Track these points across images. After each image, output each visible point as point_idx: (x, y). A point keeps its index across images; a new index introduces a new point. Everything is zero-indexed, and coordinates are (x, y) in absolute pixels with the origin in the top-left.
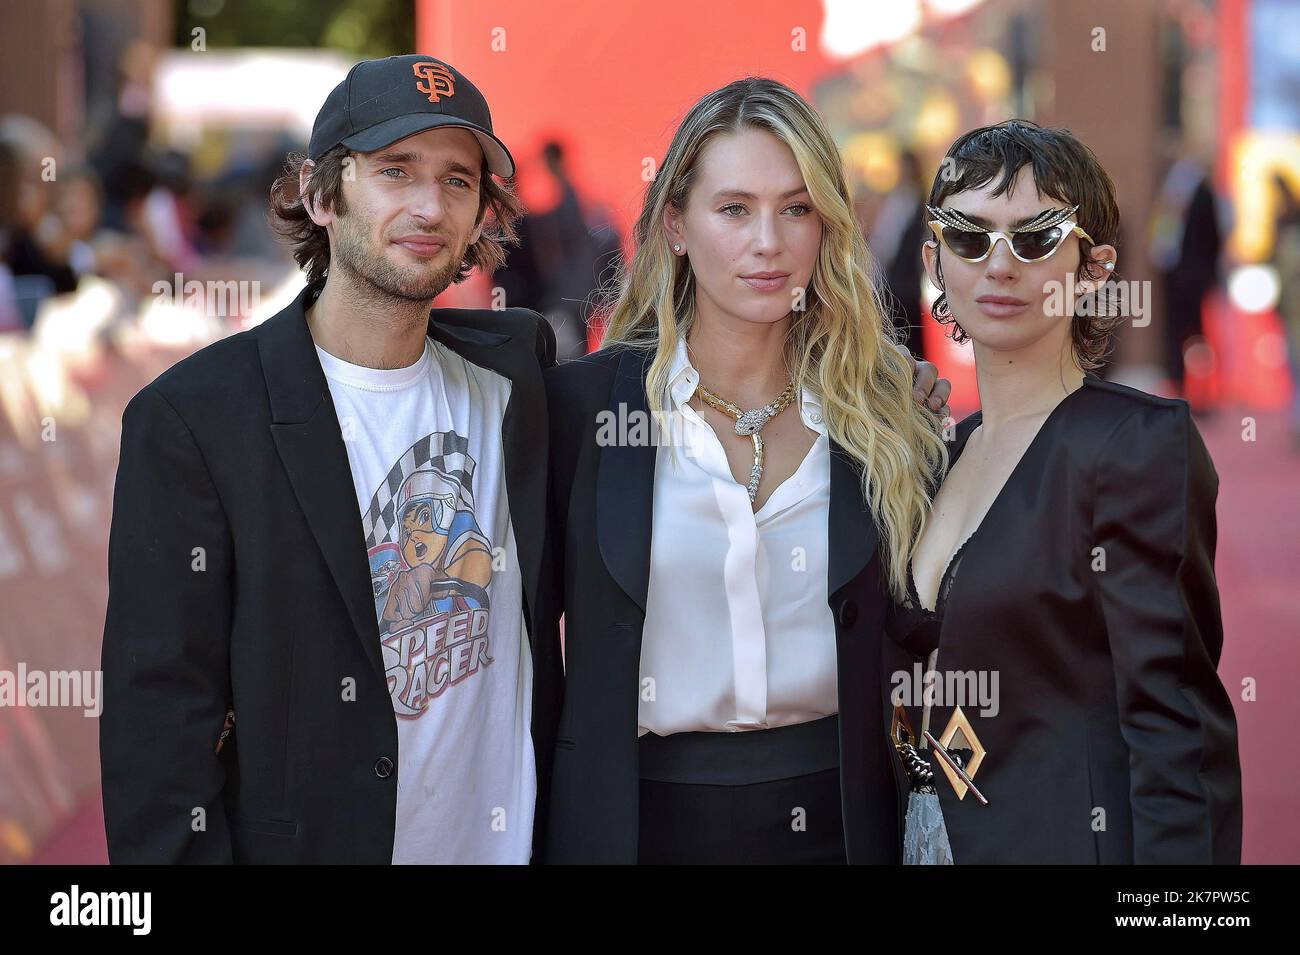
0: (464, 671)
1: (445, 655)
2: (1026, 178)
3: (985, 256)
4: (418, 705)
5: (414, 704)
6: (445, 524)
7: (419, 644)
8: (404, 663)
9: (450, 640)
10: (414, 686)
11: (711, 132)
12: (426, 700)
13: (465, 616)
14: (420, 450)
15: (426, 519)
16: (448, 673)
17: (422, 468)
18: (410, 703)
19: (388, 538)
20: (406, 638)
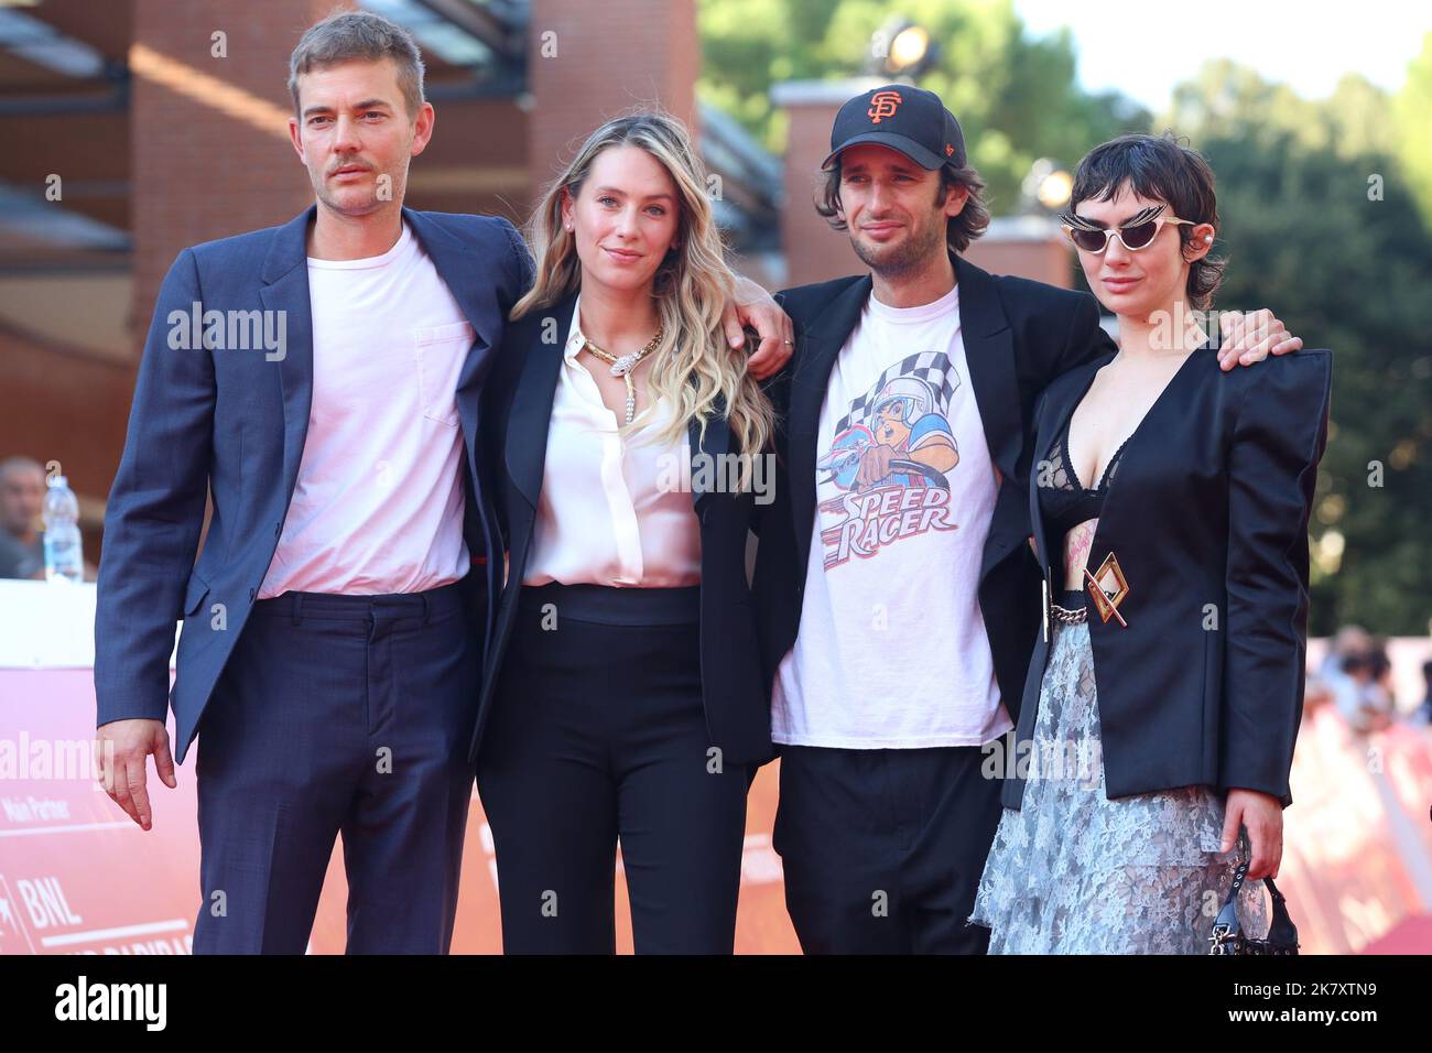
0: (913, 530)
1: (899, 516)
2: (1127, 187)
3: (1101, 251)
4: (868, 548)
5: (865, 546)
6: (912, 420)
7: (877, 503)
8: (863, 516)
9: (905, 505)
10: (867, 534)
11: (605, 144)
12: (877, 546)
13: (921, 491)
14: (909, 364)
15: (897, 412)
16: (898, 530)
17: (906, 376)
18: (862, 546)
19: (861, 421)
20: (867, 499)
